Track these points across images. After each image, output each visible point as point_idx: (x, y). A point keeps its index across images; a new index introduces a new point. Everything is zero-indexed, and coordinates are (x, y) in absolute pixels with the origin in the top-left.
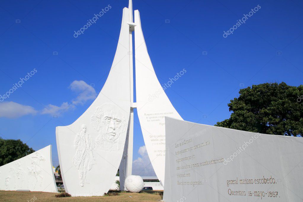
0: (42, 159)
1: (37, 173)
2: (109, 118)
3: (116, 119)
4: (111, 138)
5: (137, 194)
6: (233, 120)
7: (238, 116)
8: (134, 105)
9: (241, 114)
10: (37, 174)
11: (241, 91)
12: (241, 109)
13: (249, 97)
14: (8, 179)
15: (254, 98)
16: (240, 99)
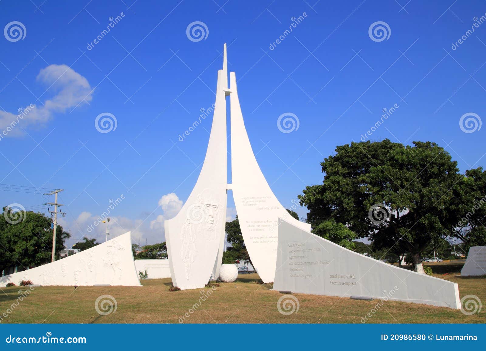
0: (121, 248)
1: (115, 264)
2: (208, 206)
3: (213, 205)
4: (210, 227)
5: (232, 283)
6: (327, 188)
7: (333, 183)
8: (229, 187)
9: (336, 181)
10: (115, 266)
11: (339, 149)
12: (337, 173)
13: (347, 159)
14: (77, 273)
15: (352, 161)
16: (336, 159)
